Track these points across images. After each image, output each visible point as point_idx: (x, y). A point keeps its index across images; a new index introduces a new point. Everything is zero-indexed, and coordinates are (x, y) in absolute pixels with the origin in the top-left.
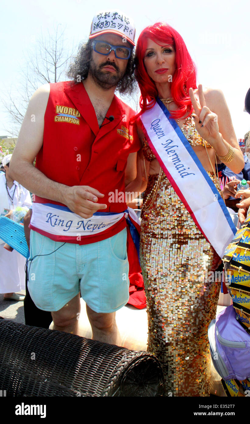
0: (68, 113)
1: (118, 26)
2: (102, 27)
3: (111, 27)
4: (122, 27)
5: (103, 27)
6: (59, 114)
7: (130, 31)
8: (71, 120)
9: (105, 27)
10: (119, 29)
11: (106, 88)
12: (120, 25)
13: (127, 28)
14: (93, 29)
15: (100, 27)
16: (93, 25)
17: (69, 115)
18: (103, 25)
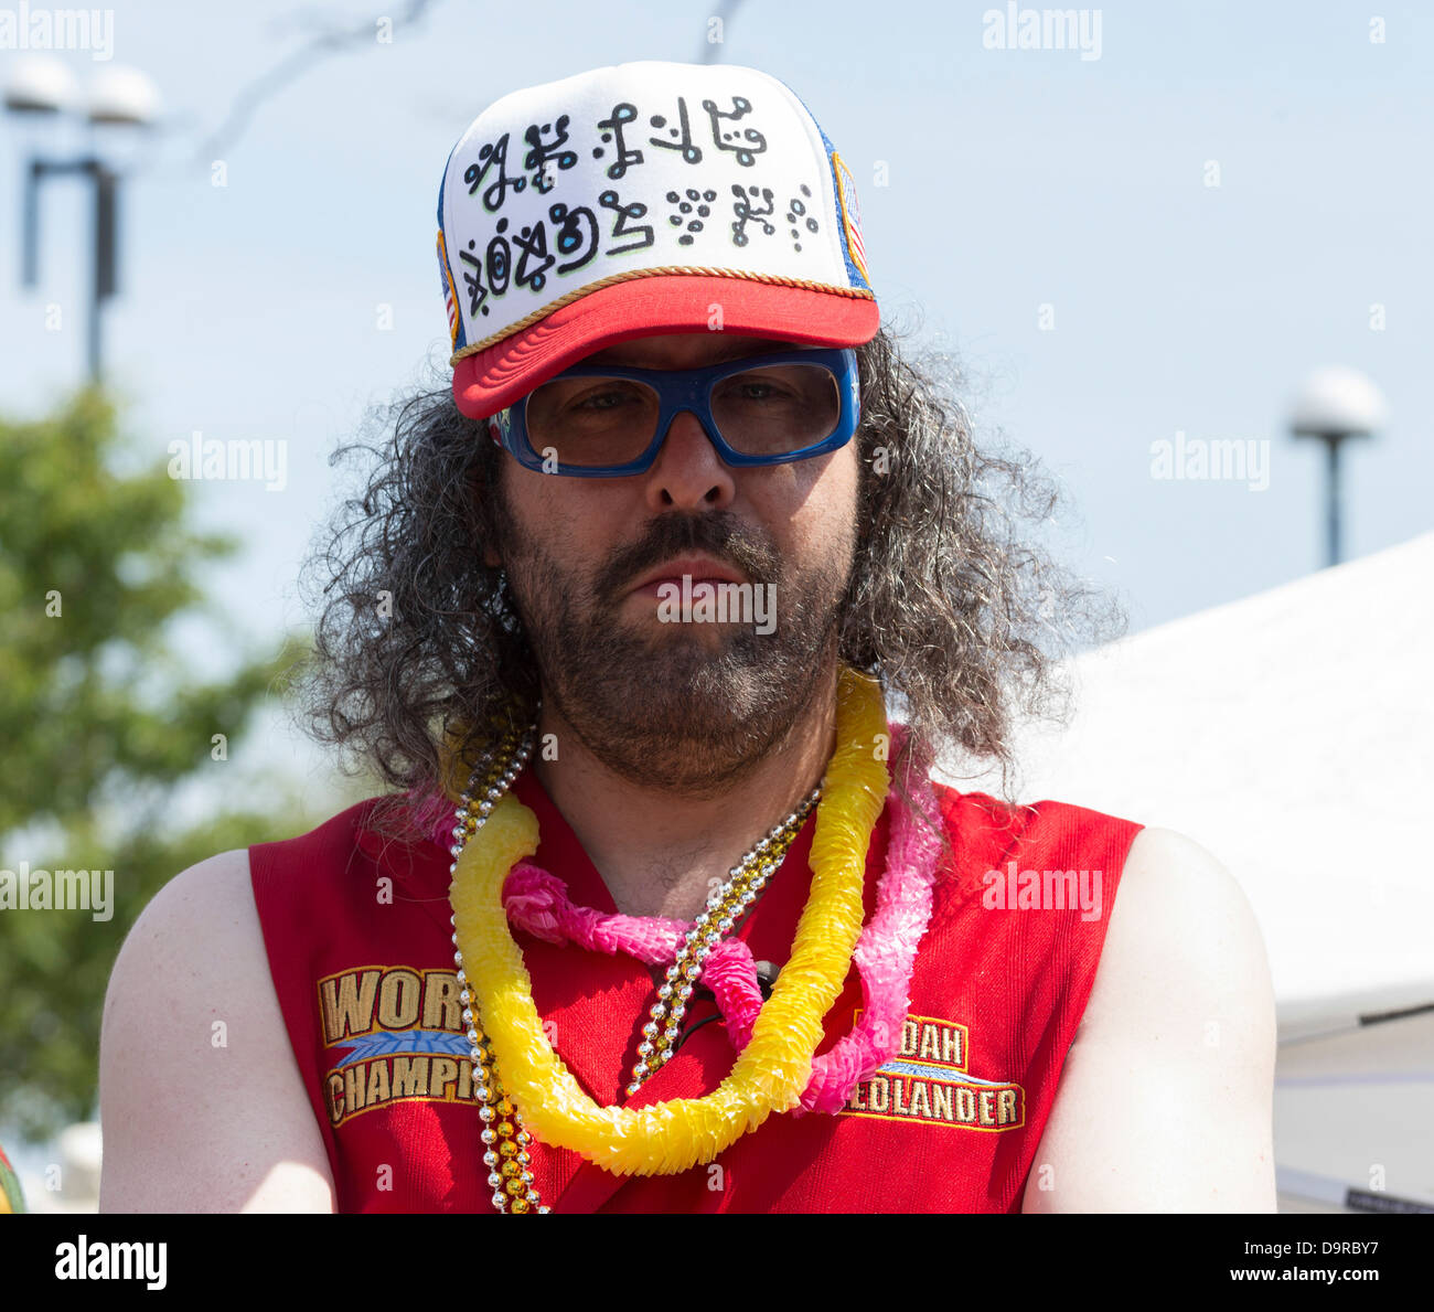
0: (420, 1017)
1: (675, 221)
2: (539, 272)
3: (611, 253)
4: (704, 212)
5: (551, 273)
6: (350, 1050)
7: (797, 209)
8: (452, 1076)
9: (563, 269)
10: (686, 240)
11: (690, 781)
12: (685, 208)
13: (757, 203)
14: (466, 301)
15: (520, 281)
16: (460, 268)
17: (428, 1035)
18: (542, 253)
